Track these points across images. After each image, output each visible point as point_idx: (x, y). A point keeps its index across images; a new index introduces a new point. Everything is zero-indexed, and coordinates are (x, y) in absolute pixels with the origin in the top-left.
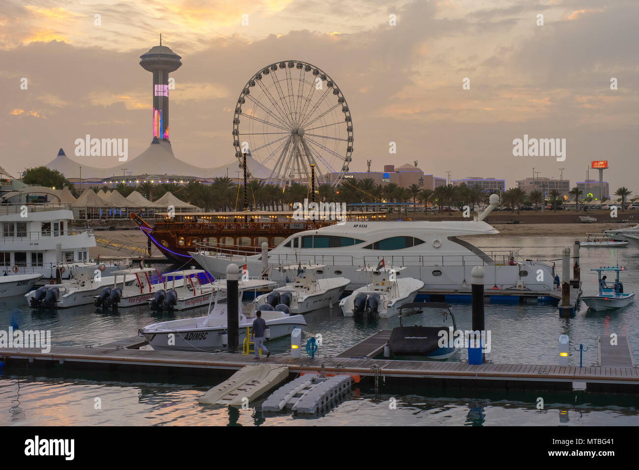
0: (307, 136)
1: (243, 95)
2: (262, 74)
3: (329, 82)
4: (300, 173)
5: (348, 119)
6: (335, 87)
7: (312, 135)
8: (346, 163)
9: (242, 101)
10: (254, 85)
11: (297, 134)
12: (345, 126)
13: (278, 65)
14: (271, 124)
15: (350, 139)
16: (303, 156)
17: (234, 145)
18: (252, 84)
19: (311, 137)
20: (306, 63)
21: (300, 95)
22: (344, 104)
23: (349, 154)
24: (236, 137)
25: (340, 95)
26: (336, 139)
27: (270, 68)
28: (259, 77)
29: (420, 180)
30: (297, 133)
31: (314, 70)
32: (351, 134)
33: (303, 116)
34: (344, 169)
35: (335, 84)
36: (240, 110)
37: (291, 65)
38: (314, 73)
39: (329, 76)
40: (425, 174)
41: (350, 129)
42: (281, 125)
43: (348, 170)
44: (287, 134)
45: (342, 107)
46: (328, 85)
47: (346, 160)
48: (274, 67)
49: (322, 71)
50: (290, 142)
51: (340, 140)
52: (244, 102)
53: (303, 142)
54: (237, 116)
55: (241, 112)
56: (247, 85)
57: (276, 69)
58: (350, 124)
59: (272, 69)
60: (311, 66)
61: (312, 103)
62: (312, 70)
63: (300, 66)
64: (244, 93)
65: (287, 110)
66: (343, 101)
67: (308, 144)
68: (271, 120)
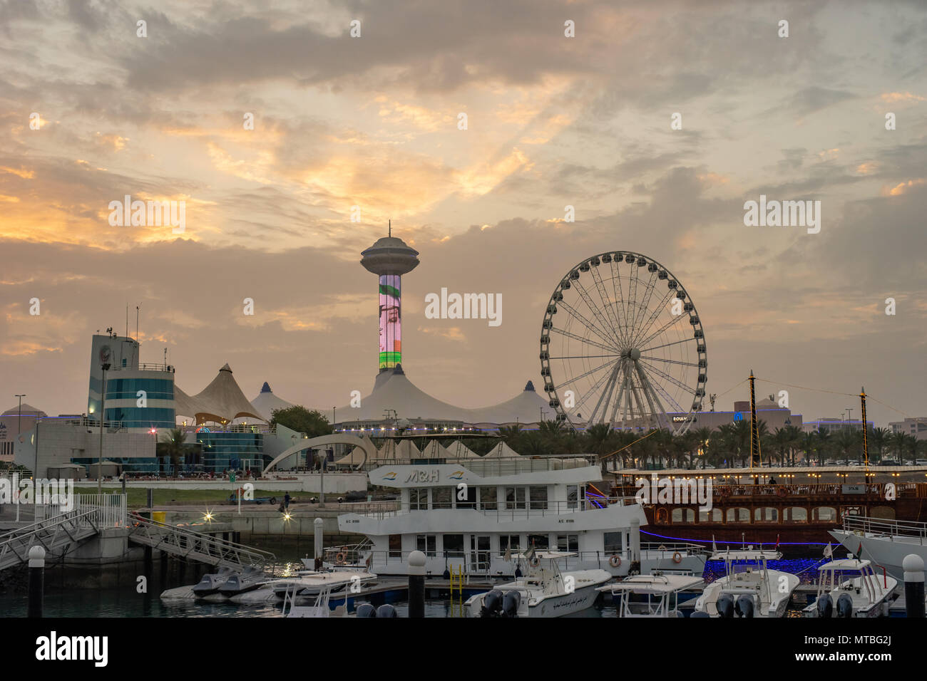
0: (643, 360)
1: (553, 302)
2: (579, 271)
3: (671, 281)
4: (632, 414)
5: (699, 335)
6: (680, 289)
7: (649, 358)
8: (698, 399)
9: (553, 311)
10: (568, 286)
11: (629, 357)
12: (694, 344)
13: (600, 258)
14: (593, 343)
15: (703, 364)
16: (637, 389)
17: (543, 373)
18: (566, 285)
19: (649, 362)
20: (639, 255)
21: (632, 300)
22: (693, 313)
23: (701, 385)
24: (545, 363)
25: (687, 300)
26: (683, 364)
27: (590, 263)
28: (575, 275)
29: (786, 422)
30: (629, 355)
31: (651, 265)
32: (703, 356)
33: (636, 331)
34: (694, 408)
35: (680, 285)
36: (550, 324)
37: (619, 257)
38: (650, 269)
39: (671, 272)
40: (792, 414)
41: (701, 349)
42: (606, 344)
43: (700, 409)
44: (615, 358)
45: (690, 318)
46: (669, 286)
47: (698, 394)
48: (595, 261)
49: (661, 266)
50: (619, 369)
51: (688, 364)
52: (555, 312)
53: (638, 368)
54: (545, 332)
55: (552, 326)
56: (558, 287)
57: (598, 263)
58: (701, 342)
59: (592, 263)
60: (646, 259)
61: (649, 312)
62: (647, 265)
63: (630, 259)
64: (555, 298)
65: (614, 322)
66: (691, 309)
67: (645, 371)
68: (594, 338)
